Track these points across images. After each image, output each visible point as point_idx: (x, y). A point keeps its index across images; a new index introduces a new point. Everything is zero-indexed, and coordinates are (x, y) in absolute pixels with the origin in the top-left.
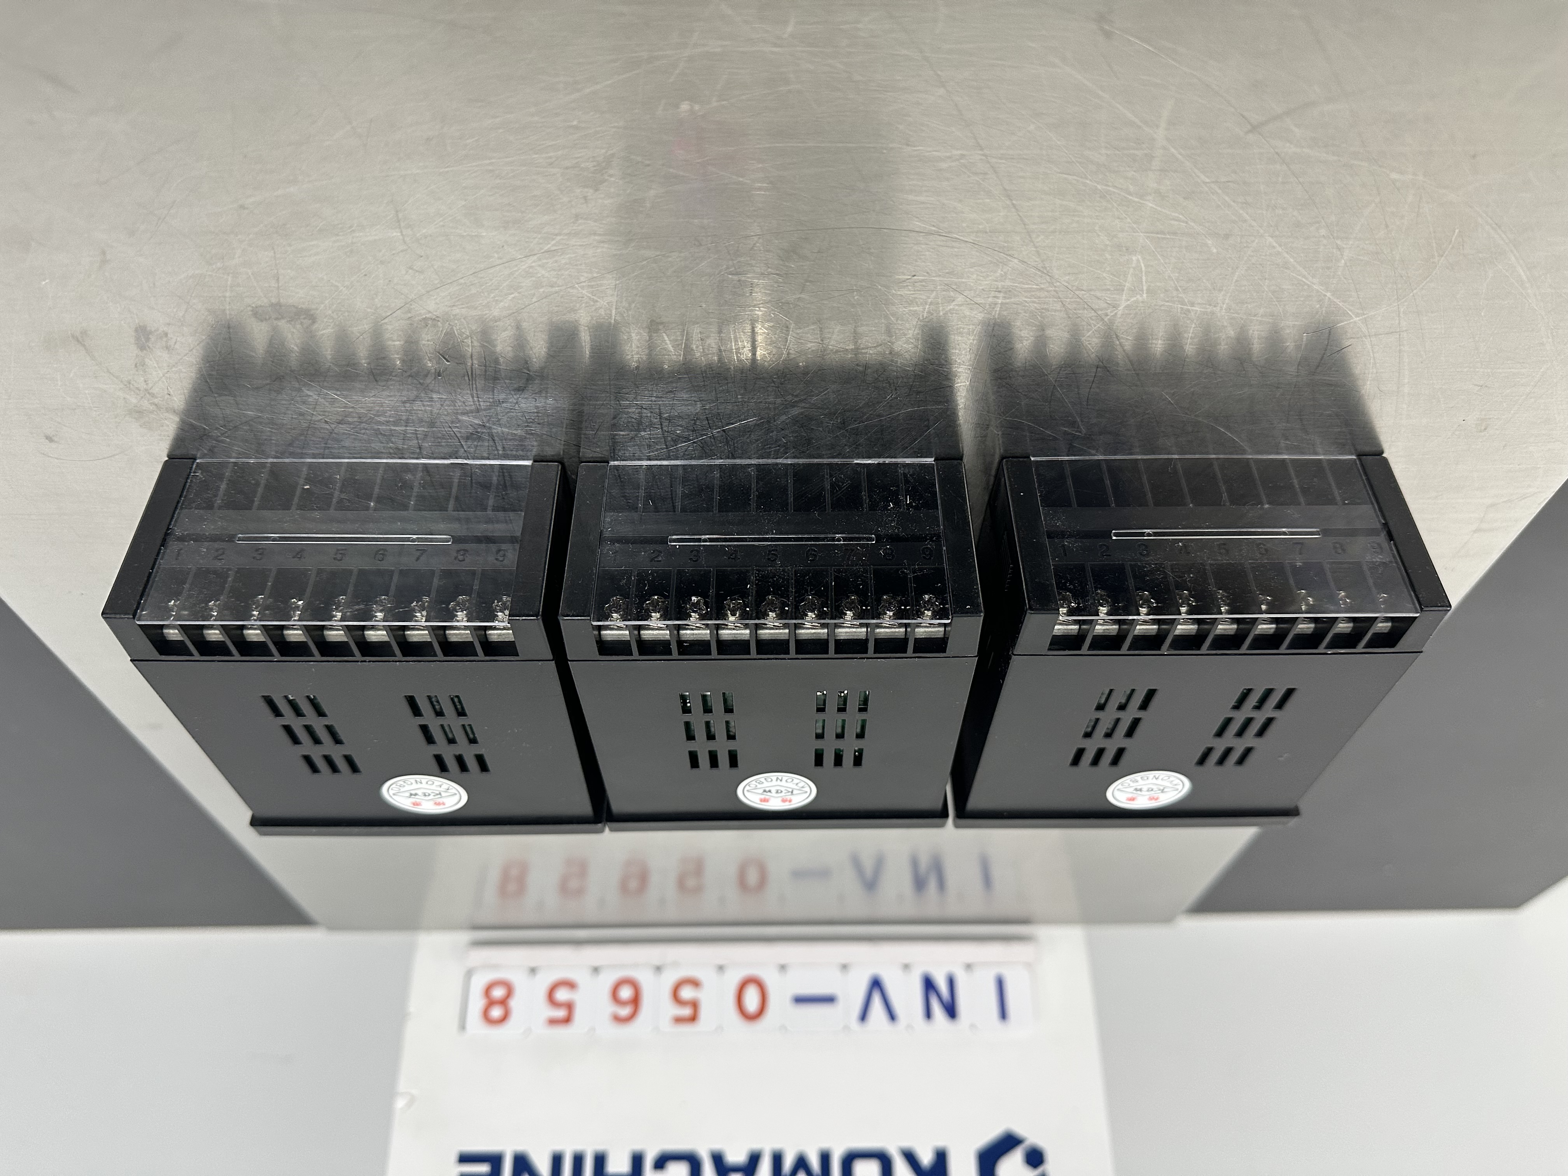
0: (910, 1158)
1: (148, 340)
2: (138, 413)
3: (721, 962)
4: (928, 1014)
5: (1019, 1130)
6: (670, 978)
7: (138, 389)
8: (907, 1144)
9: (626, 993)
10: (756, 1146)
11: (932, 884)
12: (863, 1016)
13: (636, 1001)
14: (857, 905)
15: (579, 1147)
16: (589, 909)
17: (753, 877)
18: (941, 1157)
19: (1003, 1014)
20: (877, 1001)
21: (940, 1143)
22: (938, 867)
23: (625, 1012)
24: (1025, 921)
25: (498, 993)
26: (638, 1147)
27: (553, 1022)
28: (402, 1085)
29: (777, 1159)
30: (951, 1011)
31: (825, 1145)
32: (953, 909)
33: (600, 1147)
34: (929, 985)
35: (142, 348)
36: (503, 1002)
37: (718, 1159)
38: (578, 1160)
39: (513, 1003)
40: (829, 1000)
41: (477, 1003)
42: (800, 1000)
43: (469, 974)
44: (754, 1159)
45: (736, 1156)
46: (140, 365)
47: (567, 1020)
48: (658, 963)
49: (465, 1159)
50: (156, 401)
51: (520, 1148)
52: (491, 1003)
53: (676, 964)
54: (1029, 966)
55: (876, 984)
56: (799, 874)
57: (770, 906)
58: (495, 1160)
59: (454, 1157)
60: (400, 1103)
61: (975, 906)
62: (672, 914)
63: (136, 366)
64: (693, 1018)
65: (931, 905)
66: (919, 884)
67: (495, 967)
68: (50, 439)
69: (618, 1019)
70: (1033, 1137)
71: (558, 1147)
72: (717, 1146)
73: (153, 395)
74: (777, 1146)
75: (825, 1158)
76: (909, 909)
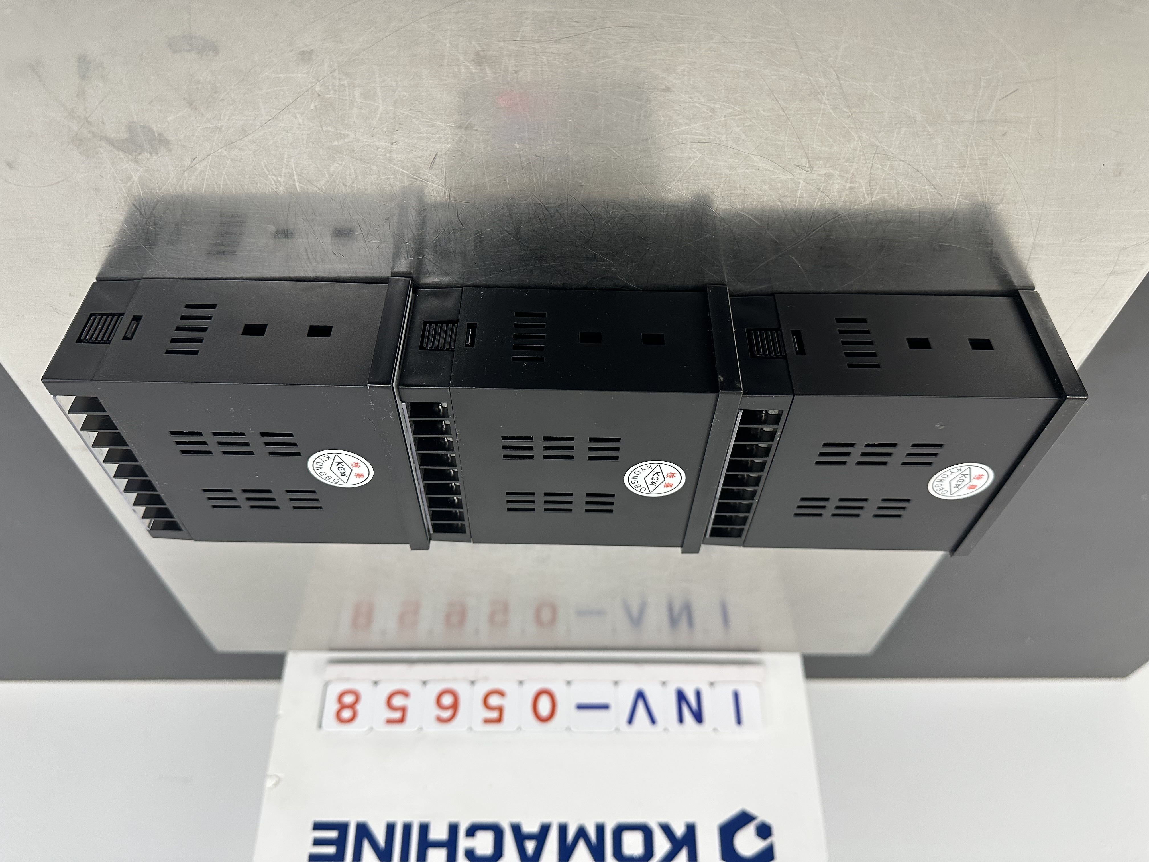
0: (667, 829)
1: (87, 69)
2: (78, 141)
3: (521, 679)
4: (681, 720)
5: (752, 810)
6: (482, 689)
7: (79, 117)
8: (664, 820)
9: (447, 700)
10: (546, 820)
11: (684, 620)
12: (630, 721)
13: (455, 706)
14: (626, 637)
15: (408, 819)
16: (421, 636)
17: (546, 615)
18: (691, 829)
19: (739, 721)
20: (641, 706)
21: (690, 820)
22: (688, 609)
23: (447, 714)
24: (755, 650)
25: (348, 699)
26: (454, 820)
27: (390, 721)
28: (271, 770)
29: (563, 829)
30: (698, 717)
31: (600, 820)
32: (699, 639)
33: (425, 820)
34: (681, 696)
35: (83, 77)
36: (352, 706)
37: (516, 829)
38: (407, 828)
39: (359, 707)
40: (605, 707)
41: (332, 706)
42: (581, 707)
43: (326, 684)
44: (545, 829)
45: (531, 827)
46: (81, 94)
47: (402, 720)
48: (473, 679)
49: (318, 826)
50: (93, 129)
51: (362, 819)
52: (343, 707)
53: (486, 679)
54: (758, 684)
55: (640, 695)
56: (582, 613)
57: (560, 634)
58: (342, 828)
59: (311, 826)
60: (269, 783)
61: (717, 637)
62: (484, 640)
63: (78, 96)
64: (499, 720)
65: (683, 637)
66: (674, 621)
67: (347, 680)
68: (10, 165)
69: (440, 720)
70: (762, 816)
71: (391, 819)
72: (515, 820)
73: (90, 123)
74: (563, 820)
75: (600, 829)
76: (666, 639)
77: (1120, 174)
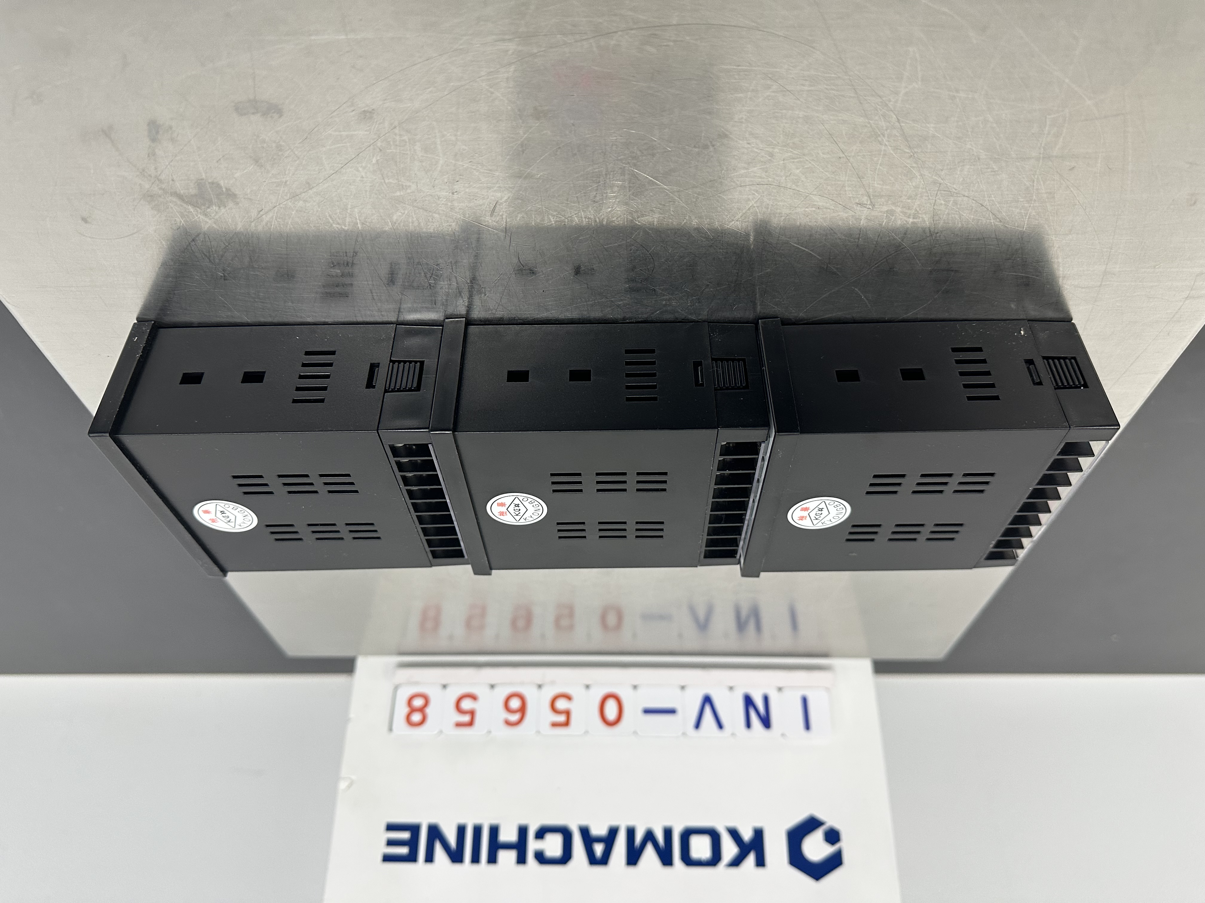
0: (734, 834)
1: (157, 132)
2: (149, 197)
3: (588, 683)
4: (748, 725)
5: (820, 815)
6: (549, 693)
7: (150, 176)
8: (731, 824)
9: (515, 704)
10: (614, 823)
11: (751, 626)
12: (697, 725)
13: (522, 710)
14: (692, 641)
15: (478, 821)
16: (488, 640)
17: (612, 620)
18: (759, 834)
19: (807, 727)
20: (708, 710)
21: (758, 825)
22: (755, 613)
23: (515, 718)
24: (825, 655)
25: (418, 703)
26: (523, 822)
27: (459, 725)
28: (344, 771)
29: (631, 833)
30: (766, 722)
31: (668, 824)
32: (767, 644)
33: (494, 822)
34: (748, 701)
35: (154, 140)
36: (422, 710)
37: (585, 832)
38: (478, 831)
39: (428, 710)
40: (672, 711)
41: (402, 710)
42: (648, 711)
43: (396, 688)
44: (613, 832)
45: (599, 830)
46: (152, 155)
47: (471, 724)
48: (540, 683)
49: (391, 827)
50: (163, 186)
51: (433, 821)
52: (413, 710)
53: (553, 683)
54: (827, 689)
55: (707, 700)
56: (648, 617)
57: (626, 640)
58: (414, 829)
59: (383, 826)
60: (343, 785)
61: (785, 642)
62: (551, 645)
63: (149, 156)
64: (567, 724)
65: (750, 641)
66: (741, 626)
67: (417, 683)
68: (85, 220)
69: (508, 723)
70: (831, 821)
71: (462, 821)
72: (584, 823)
73: (161, 181)
74: (631, 823)
75: (668, 833)
76: (733, 644)
77: (1195, 203)
